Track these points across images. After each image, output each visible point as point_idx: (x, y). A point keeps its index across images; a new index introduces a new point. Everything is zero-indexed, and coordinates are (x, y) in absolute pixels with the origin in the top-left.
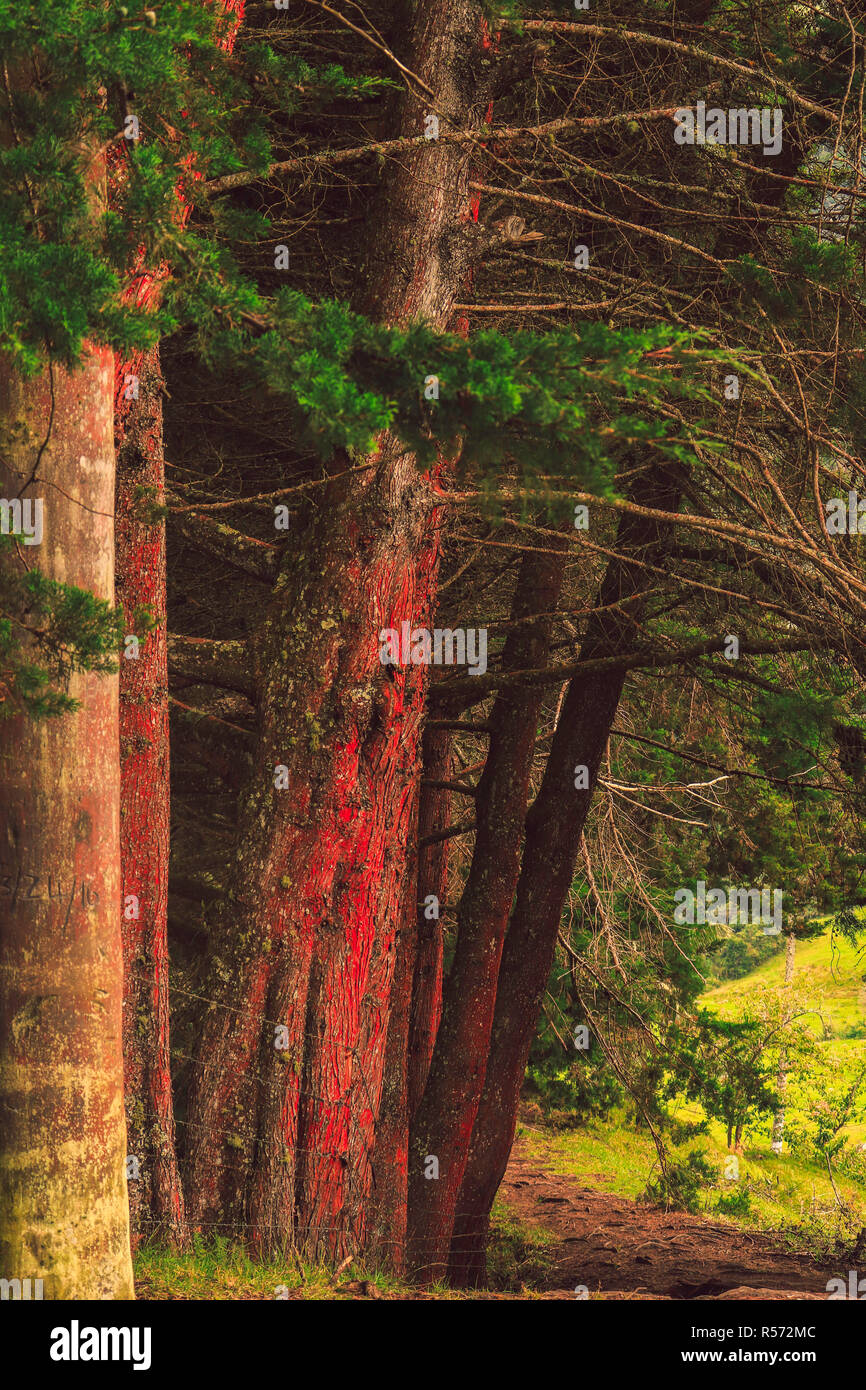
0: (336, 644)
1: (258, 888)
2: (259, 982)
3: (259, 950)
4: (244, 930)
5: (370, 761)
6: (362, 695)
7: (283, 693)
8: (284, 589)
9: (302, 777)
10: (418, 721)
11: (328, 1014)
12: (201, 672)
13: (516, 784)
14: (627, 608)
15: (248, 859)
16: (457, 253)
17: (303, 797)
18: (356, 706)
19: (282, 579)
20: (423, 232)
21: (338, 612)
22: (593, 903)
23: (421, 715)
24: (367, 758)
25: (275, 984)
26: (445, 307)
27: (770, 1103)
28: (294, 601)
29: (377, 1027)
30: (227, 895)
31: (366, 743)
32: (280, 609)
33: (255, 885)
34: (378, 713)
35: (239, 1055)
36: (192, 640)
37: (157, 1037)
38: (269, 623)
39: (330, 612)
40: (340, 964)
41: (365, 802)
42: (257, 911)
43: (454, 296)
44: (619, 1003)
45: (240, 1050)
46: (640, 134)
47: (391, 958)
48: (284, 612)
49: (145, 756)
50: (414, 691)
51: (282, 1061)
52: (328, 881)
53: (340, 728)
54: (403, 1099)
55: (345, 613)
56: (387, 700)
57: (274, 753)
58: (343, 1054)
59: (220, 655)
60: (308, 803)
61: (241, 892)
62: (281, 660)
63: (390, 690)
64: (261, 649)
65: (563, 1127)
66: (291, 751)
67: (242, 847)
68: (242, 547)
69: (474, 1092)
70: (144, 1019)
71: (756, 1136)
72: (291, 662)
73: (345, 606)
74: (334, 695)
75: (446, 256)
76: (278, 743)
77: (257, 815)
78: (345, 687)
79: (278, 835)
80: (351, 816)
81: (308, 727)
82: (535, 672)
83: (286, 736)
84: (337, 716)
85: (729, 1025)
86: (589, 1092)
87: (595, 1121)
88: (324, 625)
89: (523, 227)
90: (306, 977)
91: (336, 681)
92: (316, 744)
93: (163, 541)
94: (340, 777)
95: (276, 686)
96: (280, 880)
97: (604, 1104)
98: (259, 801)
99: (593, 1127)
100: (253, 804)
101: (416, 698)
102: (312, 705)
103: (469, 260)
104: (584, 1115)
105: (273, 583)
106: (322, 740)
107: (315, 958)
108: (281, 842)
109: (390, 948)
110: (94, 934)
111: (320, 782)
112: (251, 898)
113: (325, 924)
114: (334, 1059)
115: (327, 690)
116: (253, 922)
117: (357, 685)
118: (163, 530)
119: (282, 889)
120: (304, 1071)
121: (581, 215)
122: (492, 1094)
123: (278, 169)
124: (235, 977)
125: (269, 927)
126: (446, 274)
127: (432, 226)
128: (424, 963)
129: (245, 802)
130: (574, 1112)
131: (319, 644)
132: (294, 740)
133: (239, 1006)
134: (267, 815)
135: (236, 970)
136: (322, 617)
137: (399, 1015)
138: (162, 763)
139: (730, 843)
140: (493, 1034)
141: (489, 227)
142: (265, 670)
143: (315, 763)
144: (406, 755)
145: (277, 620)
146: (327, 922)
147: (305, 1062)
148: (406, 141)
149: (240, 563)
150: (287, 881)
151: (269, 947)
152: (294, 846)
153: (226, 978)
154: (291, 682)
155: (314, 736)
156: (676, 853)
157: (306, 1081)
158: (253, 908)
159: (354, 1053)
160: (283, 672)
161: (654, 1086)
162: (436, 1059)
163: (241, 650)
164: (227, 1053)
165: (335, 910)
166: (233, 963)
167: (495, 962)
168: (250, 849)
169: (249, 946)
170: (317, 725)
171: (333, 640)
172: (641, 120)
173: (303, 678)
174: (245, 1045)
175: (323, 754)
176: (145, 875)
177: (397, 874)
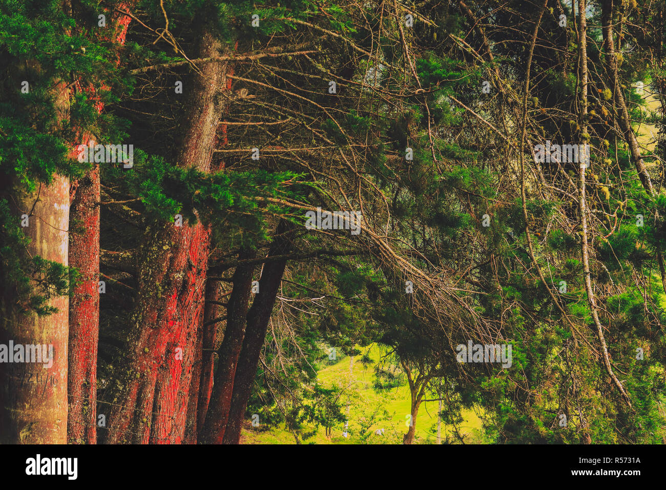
0: (169, 255)
1: (135, 353)
2: (134, 390)
3: (135, 377)
4: (129, 369)
5: (181, 302)
6: (179, 276)
7: (147, 274)
8: (149, 233)
9: (154, 308)
10: (203, 282)
11: (162, 403)
12: (114, 265)
13: (243, 302)
14: (288, 235)
15: (131, 341)
16: (221, 102)
17: (154, 316)
18: (176, 280)
19: (148, 229)
20: (208, 94)
21: (170, 243)
22: (274, 343)
23: (204, 280)
24: (180, 300)
25: (141, 390)
26: (216, 123)
27: (342, 419)
28: (152, 238)
29: (184, 404)
30: (122, 355)
31: (180, 294)
32: (147, 241)
33: (134, 351)
34: (185, 282)
35: (125, 419)
36: (111, 252)
37: (91, 415)
38: (142, 246)
39: (167, 243)
40: (167, 383)
41: (179, 318)
42: (134, 361)
43: (219, 119)
44: (282, 386)
45: (126, 417)
46: (292, 61)
47: (190, 376)
48: (148, 242)
49: (89, 301)
50: (201, 270)
51: (143, 422)
52: (163, 350)
53: (169, 289)
54: (195, 428)
55: (173, 243)
56: (189, 278)
57: (143, 298)
58: (168, 419)
59: (122, 258)
60: (156, 319)
61: (128, 354)
62: (147, 261)
63: (190, 274)
64: (139, 256)
65: (261, 431)
66: (150, 298)
67: (129, 336)
68: (132, 215)
69: (223, 424)
70: (86, 407)
71: (337, 430)
72: (151, 262)
73: (173, 240)
74: (167, 276)
75: (216, 104)
76: (144, 294)
77: (135, 323)
78: (172, 273)
79: (144, 331)
80: (173, 324)
81: (157, 288)
82: (250, 260)
83: (148, 292)
84: (169, 284)
85: (326, 391)
86: (271, 417)
87: (274, 428)
88: (164, 248)
89: (247, 93)
90: (154, 388)
91: (168, 270)
92: (160, 295)
93: (99, 215)
94: (169, 308)
95: (144, 272)
96: (144, 349)
97: (276, 421)
98: (136, 318)
99: (273, 430)
100: (134, 319)
101: (202, 273)
102: (159, 280)
103: (225, 105)
104: (269, 426)
105: (145, 230)
106: (162, 293)
107: (157, 380)
108: (145, 334)
109: (189, 372)
110: (56, 397)
111: (161, 310)
112: (132, 356)
113: (162, 367)
114: (164, 421)
115: (165, 274)
116: (132, 366)
117: (177, 272)
118: (99, 211)
119: (144, 353)
120: (151, 426)
121: (270, 89)
122: (231, 424)
123: (149, 69)
124: (124, 388)
125: (139, 368)
126: (216, 110)
127: (211, 92)
128: (206, 371)
129: (131, 318)
130: (266, 424)
131: (162, 255)
132: (151, 294)
133: (126, 399)
134: (139, 323)
135: (125, 385)
136: (164, 244)
137: (194, 395)
138: (96, 304)
139: (328, 319)
140: (232, 400)
141: (234, 93)
142: (140, 265)
143: (159, 303)
144: (198, 295)
145: (145, 245)
146: (163, 366)
147: (152, 422)
148: (200, 60)
149: (131, 222)
150: (147, 350)
151: (139, 376)
152: (150, 336)
153: (121, 388)
154: (150, 270)
155: (159, 292)
156: (308, 321)
157: (152, 430)
158: (133, 361)
159: (172, 418)
160: (147, 266)
161: (295, 418)
162: (209, 411)
163: (130, 257)
164: (120, 419)
165: (166, 361)
166: (124, 383)
167: (233, 373)
168: (132, 337)
169: (131, 376)
170: (160, 288)
171: (168, 254)
172: (293, 55)
173: (155, 269)
174: (128, 416)
175: (162, 299)
176: (88, 350)
177: (193, 342)
